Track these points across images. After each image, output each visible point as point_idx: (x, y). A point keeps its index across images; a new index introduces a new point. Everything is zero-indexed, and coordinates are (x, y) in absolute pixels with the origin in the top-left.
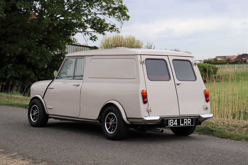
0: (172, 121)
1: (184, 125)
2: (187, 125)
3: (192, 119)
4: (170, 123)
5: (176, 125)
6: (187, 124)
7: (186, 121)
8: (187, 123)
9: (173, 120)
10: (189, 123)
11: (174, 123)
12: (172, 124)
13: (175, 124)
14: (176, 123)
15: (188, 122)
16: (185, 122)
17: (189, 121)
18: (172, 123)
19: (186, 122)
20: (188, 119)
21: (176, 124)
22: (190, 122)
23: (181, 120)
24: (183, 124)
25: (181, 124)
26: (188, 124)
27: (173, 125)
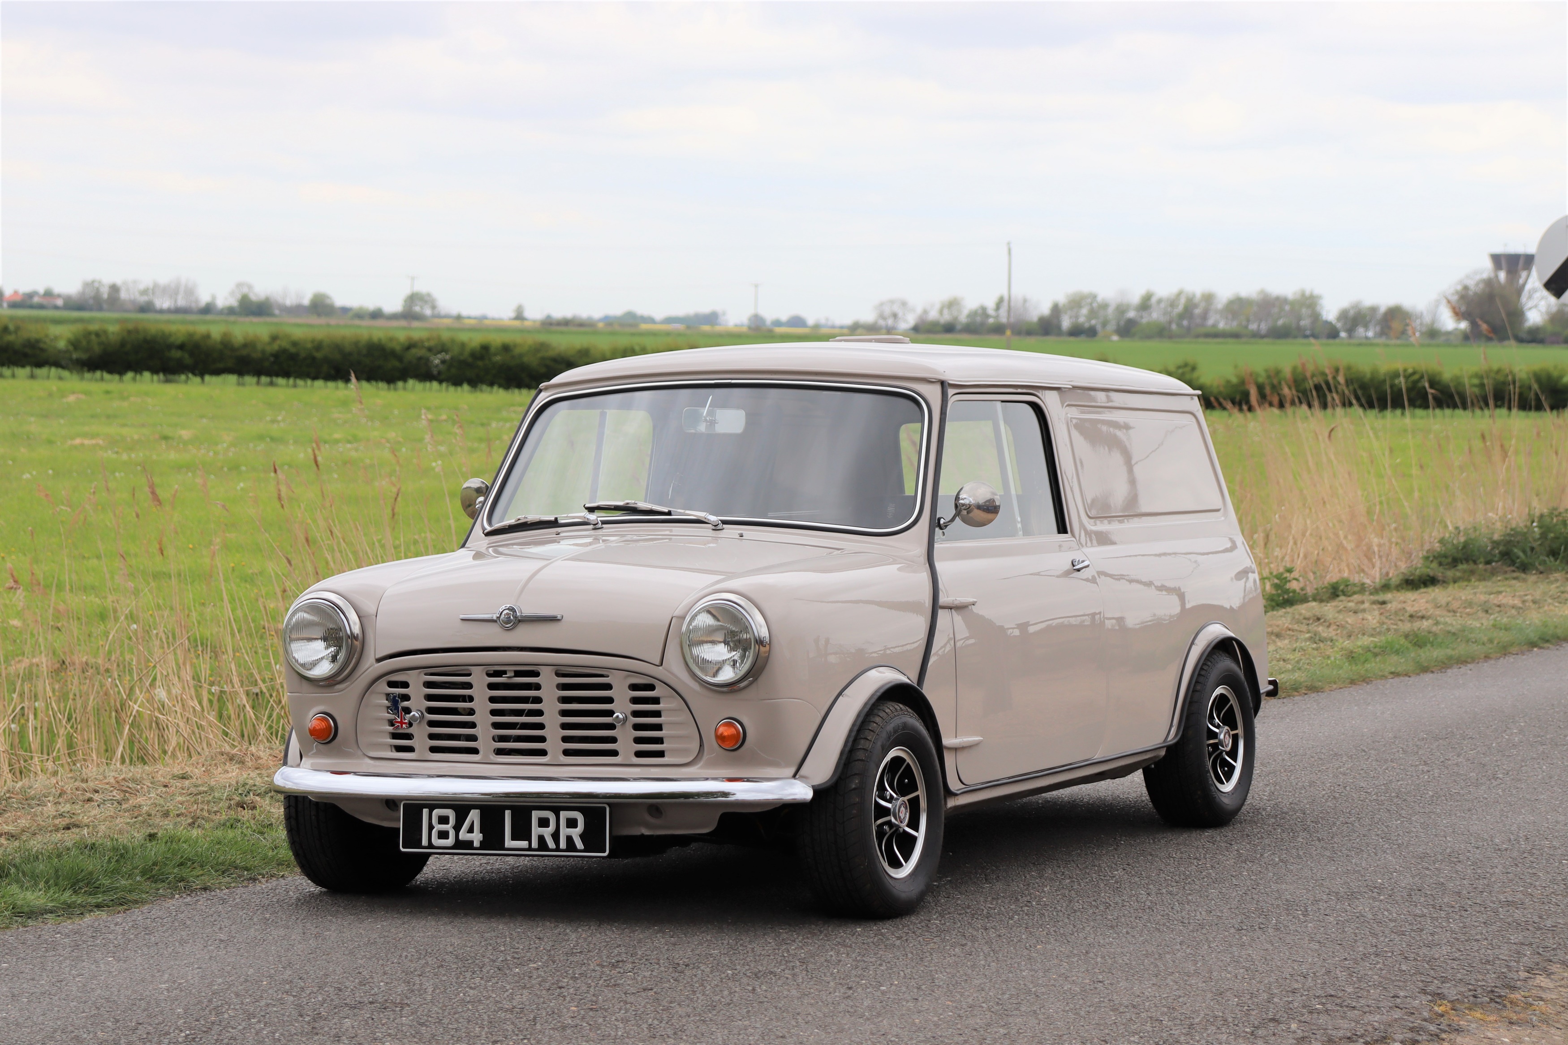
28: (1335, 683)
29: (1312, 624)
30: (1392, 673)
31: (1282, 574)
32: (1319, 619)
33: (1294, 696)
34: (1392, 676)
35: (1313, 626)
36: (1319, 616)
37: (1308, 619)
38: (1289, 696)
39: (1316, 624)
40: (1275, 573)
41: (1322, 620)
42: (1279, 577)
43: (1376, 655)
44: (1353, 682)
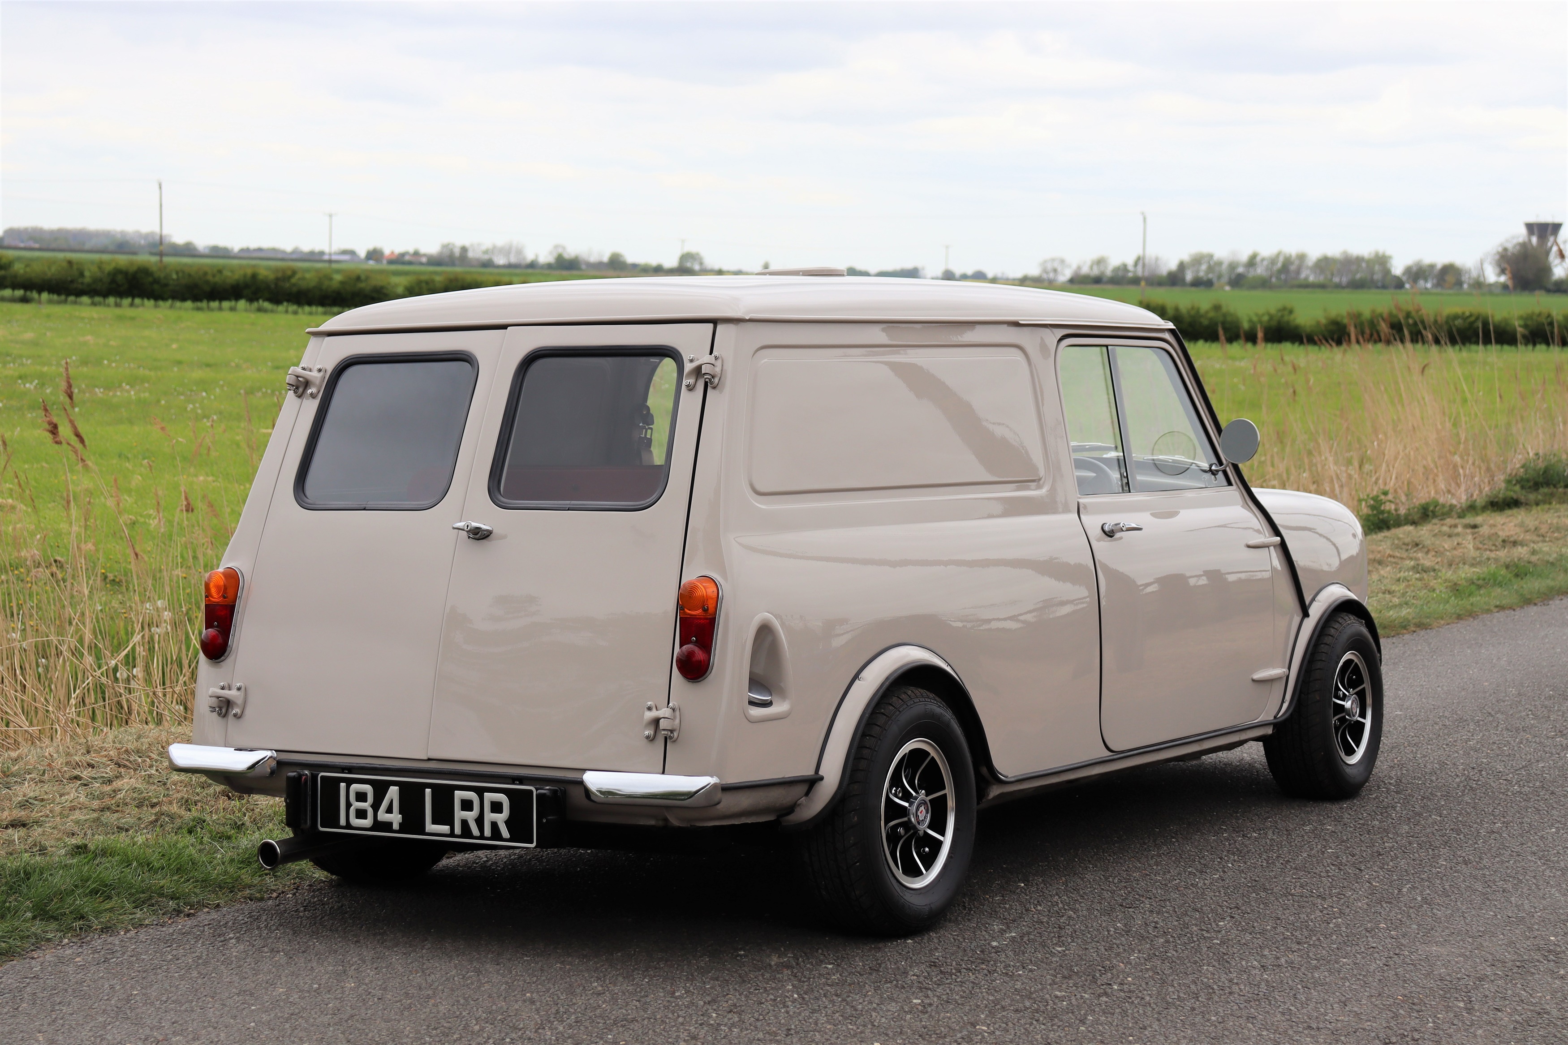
0: (362, 797)
1: (458, 830)
2: (482, 837)
3: (519, 800)
4: (349, 805)
5: (391, 824)
6: (475, 831)
7: (467, 805)
8: (480, 821)
9: (368, 788)
10: (494, 825)
11: (376, 807)
12: (361, 814)
13: (383, 816)
14: (389, 810)
15: (490, 817)
16: (459, 814)
17: (497, 807)
18: (365, 805)
19: (471, 816)
20: (487, 795)
21: (395, 818)
22: (501, 818)
23: (428, 791)
24: (445, 829)
25: (430, 827)
26: (487, 832)
27: (367, 822)
28: (1442, 618)
29: (1411, 549)
30: (1496, 607)
31: (1378, 496)
32: (1417, 545)
33: (1403, 634)
34: (1497, 610)
35: (1412, 551)
36: (1418, 542)
37: (1407, 545)
38: (1398, 634)
39: (1415, 549)
40: (1371, 496)
41: (1421, 546)
42: (1375, 499)
43: (1479, 587)
44: (1459, 617)
